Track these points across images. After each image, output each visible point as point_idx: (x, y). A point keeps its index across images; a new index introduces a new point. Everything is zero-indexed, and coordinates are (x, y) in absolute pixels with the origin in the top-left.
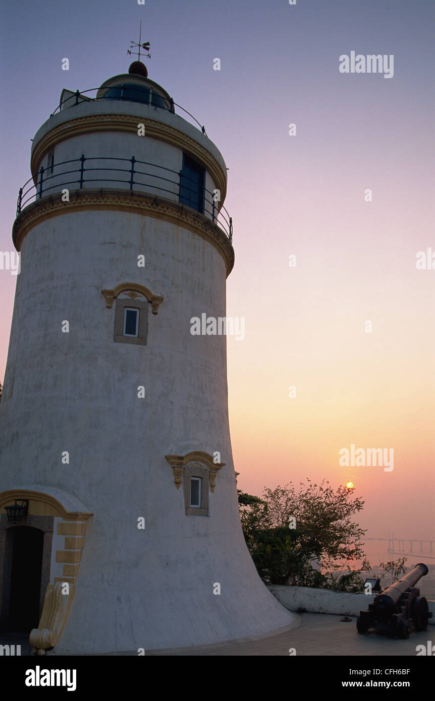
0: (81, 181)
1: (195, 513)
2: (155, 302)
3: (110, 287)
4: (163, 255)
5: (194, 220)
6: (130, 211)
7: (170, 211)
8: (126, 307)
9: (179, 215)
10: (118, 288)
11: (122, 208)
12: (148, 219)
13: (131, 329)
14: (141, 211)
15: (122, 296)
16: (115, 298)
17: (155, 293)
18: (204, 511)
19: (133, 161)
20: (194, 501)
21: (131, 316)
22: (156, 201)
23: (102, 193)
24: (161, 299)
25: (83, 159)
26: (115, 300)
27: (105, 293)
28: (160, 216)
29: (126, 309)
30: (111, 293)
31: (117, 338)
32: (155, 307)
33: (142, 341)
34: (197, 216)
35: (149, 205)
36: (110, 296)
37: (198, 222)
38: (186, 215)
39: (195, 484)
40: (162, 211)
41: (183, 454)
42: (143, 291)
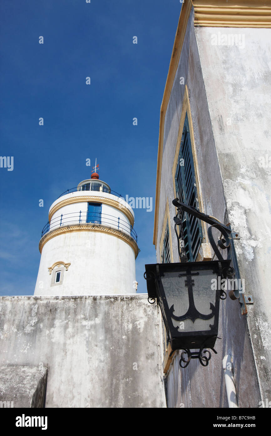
2: (67, 265)
3: (51, 266)
4: (72, 246)
5: (87, 227)
6: (61, 234)
7: (75, 228)
8: (57, 272)
9: (79, 227)
10: (54, 265)
11: (58, 234)
12: (67, 234)
13: (58, 280)
14: (64, 232)
15: (56, 268)
16: (52, 269)
17: (66, 262)
19: (62, 216)
21: (58, 275)
24: (70, 264)
26: (52, 271)
27: (49, 269)
28: (71, 231)
29: (57, 273)
30: (51, 268)
31: (52, 285)
32: (67, 268)
33: (61, 283)
34: (88, 225)
35: (67, 229)
36: (51, 269)
37: (89, 227)
38: (82, 227)
40: (72, 229)
42: (63, 263)
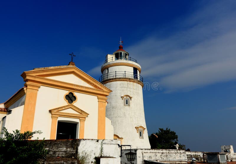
0: (116, 76)
1: (141, 138)
2: (131, 98)
3: (123, 96)
6: (125, 81)
8: (126, 99)
10: (124, 96)
11: (123, 81)
13: (127, 103)
14: (127, 81)
15: (125, 97)
17: (131, 96)
18: (143, 138)
19: (125, 72)
20: (141, 136)
22: (130, 79)
23: (120, 78)
25: (116, 72)
27: (121, 97)
28: (130, 81)
31: (125, 105)
32: (131, 99)
33: (129, 105)
39: (140, 132)
41: (138, 127)
42: (129, 96)
